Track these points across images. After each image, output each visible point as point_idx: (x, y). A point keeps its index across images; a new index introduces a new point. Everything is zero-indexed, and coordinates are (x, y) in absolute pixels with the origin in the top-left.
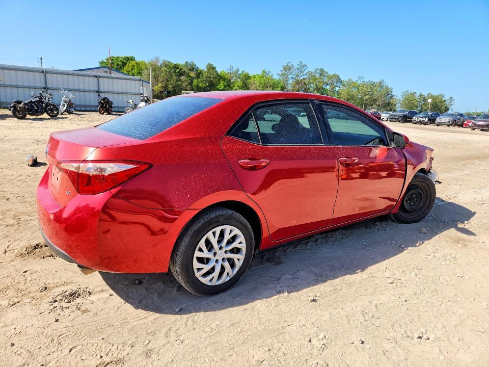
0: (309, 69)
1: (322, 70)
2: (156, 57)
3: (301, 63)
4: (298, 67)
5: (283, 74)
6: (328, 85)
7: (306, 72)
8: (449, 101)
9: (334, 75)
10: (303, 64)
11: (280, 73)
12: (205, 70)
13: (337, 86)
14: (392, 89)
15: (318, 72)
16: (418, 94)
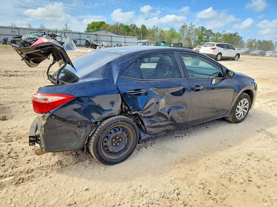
0: (196, 27)
1: (202, 27)
2: (117, 22)
3: (191, 24)
4: (190, 26)
5: (182, 30)
6: (205, 35)
7: (194, 28)
8: (275, 44)
9: (209, 30)
10: (192, 25)
11: (180, 29)
12: (141, 28)
13: (211, 36)
14: (242, 38)
15: (200, 28)
16: (257, 40)
